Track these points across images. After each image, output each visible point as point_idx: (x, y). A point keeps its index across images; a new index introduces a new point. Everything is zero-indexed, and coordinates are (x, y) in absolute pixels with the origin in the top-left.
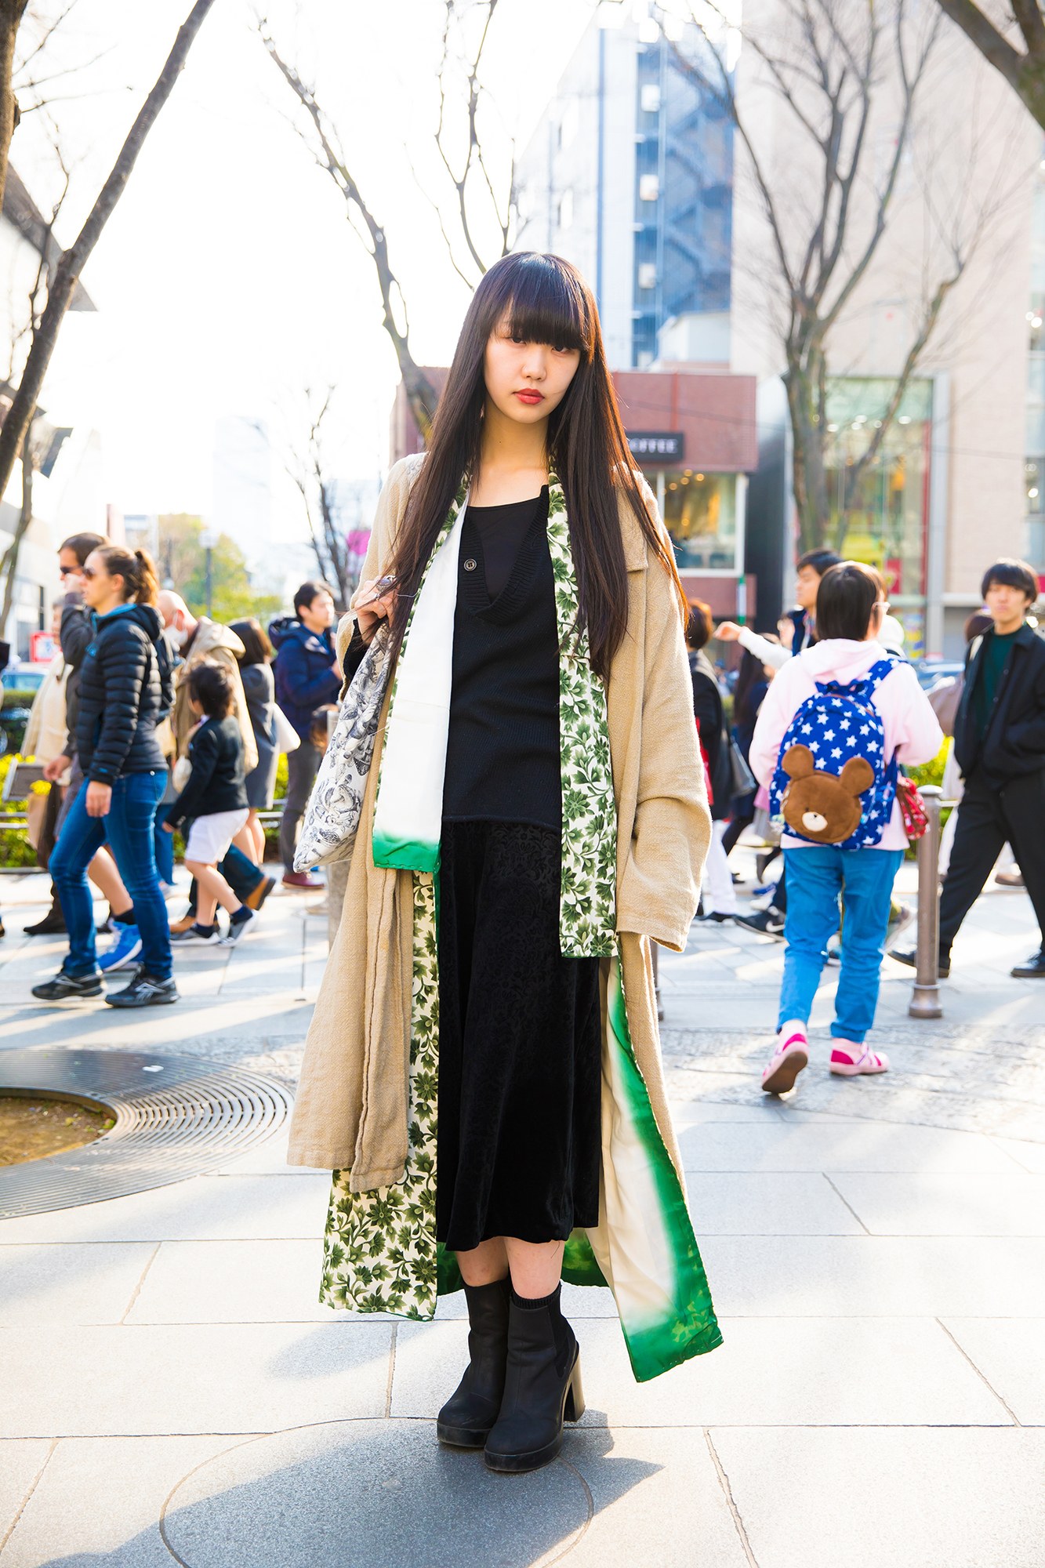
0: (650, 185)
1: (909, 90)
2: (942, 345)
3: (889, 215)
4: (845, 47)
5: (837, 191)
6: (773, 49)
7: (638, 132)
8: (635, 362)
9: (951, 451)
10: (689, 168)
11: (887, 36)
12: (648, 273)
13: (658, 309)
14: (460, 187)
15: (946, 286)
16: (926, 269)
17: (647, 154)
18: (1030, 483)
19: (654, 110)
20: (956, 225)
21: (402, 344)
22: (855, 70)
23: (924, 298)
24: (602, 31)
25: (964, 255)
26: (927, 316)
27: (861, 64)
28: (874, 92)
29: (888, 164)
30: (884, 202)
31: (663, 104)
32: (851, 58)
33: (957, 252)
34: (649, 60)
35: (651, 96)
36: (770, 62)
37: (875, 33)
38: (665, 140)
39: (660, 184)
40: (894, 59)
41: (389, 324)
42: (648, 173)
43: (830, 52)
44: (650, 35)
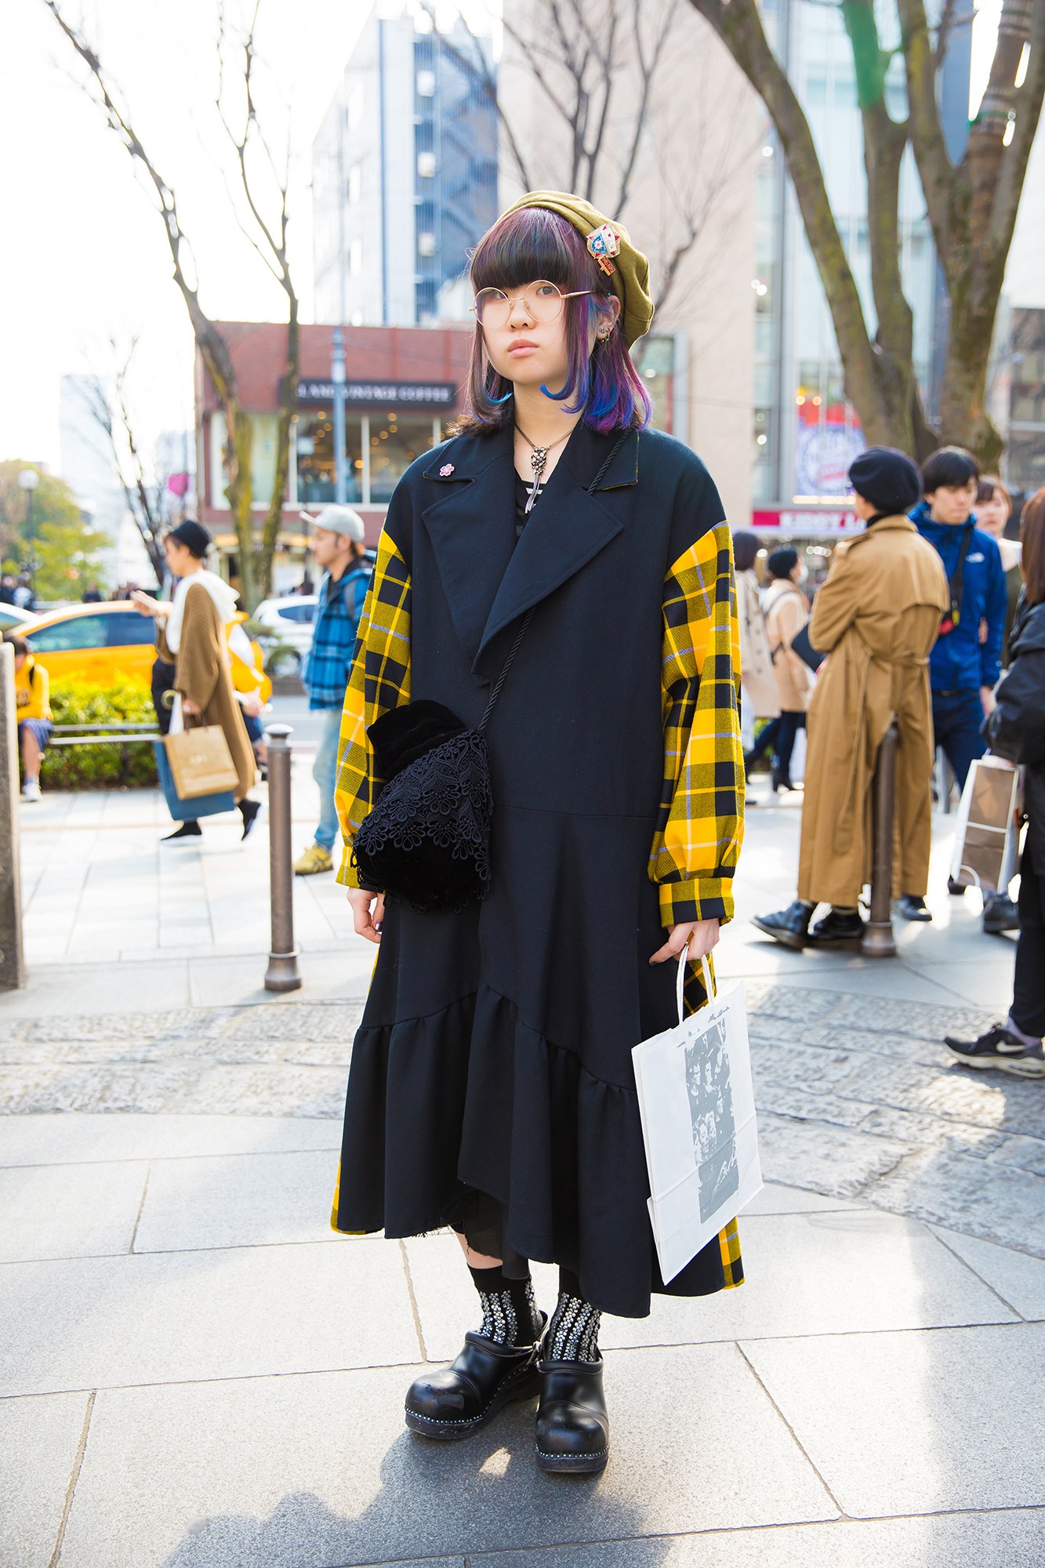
0: (428, 162)
1: (647, 76)
2: (679, 304)
3: (631, 188)
4: (589, 33)
5: (584, 166)
6: (528, 35)
7: (416, 112)
8: (418, 319)
9: (690, 400)
10: (462, 149)
11: (625, 25)
12: (428, 242)
13: (436, 274)
14: (241, 150)
15: (680, 253)
16: (663, 236)
17: (424, 134)
18: (757, 432)
19: (430, 95)
20: (689, 198)
21: (191, 297)
22: (598, 54)
23: (661, 261)
24: (381, 22)
25: (697, 223)
26: (665, 279)
27: (603, 47)
28: (617, 77)
29: (629, 142)
30: (627, 176)
31: (437, 90)
32: (594, 42)
33: (690, 222)
34: (425, 50)
35: (426, 82)
36: (523, 46)
37: (614, 21)
38: (440, 123)
39: (436, 161)
40: (631, 45)
41: (178, 277)
42: (426, 151)
43: (578, 37)
44: (424, 27)
